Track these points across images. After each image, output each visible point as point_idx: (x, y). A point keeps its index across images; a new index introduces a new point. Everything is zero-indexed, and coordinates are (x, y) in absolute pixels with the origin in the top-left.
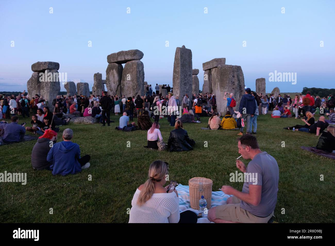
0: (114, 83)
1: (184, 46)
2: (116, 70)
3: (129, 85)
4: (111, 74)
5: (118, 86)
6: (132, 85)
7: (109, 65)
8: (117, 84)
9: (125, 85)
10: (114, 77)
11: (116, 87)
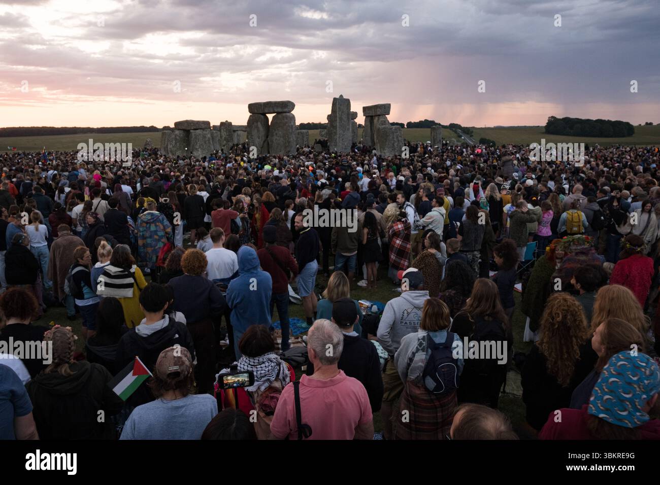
0: (259, 139)
1: (341, 96)
2: (261, 123)
3: (279, 142)
4: (254, 127)
5: (264, 142)
6: (283, 142)
7: (251, 116)
8: (263, 140)
9: (274, 141)
10: (258, 131)
11: (262, 143)
